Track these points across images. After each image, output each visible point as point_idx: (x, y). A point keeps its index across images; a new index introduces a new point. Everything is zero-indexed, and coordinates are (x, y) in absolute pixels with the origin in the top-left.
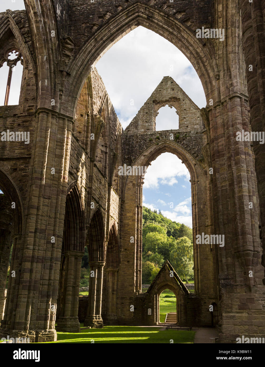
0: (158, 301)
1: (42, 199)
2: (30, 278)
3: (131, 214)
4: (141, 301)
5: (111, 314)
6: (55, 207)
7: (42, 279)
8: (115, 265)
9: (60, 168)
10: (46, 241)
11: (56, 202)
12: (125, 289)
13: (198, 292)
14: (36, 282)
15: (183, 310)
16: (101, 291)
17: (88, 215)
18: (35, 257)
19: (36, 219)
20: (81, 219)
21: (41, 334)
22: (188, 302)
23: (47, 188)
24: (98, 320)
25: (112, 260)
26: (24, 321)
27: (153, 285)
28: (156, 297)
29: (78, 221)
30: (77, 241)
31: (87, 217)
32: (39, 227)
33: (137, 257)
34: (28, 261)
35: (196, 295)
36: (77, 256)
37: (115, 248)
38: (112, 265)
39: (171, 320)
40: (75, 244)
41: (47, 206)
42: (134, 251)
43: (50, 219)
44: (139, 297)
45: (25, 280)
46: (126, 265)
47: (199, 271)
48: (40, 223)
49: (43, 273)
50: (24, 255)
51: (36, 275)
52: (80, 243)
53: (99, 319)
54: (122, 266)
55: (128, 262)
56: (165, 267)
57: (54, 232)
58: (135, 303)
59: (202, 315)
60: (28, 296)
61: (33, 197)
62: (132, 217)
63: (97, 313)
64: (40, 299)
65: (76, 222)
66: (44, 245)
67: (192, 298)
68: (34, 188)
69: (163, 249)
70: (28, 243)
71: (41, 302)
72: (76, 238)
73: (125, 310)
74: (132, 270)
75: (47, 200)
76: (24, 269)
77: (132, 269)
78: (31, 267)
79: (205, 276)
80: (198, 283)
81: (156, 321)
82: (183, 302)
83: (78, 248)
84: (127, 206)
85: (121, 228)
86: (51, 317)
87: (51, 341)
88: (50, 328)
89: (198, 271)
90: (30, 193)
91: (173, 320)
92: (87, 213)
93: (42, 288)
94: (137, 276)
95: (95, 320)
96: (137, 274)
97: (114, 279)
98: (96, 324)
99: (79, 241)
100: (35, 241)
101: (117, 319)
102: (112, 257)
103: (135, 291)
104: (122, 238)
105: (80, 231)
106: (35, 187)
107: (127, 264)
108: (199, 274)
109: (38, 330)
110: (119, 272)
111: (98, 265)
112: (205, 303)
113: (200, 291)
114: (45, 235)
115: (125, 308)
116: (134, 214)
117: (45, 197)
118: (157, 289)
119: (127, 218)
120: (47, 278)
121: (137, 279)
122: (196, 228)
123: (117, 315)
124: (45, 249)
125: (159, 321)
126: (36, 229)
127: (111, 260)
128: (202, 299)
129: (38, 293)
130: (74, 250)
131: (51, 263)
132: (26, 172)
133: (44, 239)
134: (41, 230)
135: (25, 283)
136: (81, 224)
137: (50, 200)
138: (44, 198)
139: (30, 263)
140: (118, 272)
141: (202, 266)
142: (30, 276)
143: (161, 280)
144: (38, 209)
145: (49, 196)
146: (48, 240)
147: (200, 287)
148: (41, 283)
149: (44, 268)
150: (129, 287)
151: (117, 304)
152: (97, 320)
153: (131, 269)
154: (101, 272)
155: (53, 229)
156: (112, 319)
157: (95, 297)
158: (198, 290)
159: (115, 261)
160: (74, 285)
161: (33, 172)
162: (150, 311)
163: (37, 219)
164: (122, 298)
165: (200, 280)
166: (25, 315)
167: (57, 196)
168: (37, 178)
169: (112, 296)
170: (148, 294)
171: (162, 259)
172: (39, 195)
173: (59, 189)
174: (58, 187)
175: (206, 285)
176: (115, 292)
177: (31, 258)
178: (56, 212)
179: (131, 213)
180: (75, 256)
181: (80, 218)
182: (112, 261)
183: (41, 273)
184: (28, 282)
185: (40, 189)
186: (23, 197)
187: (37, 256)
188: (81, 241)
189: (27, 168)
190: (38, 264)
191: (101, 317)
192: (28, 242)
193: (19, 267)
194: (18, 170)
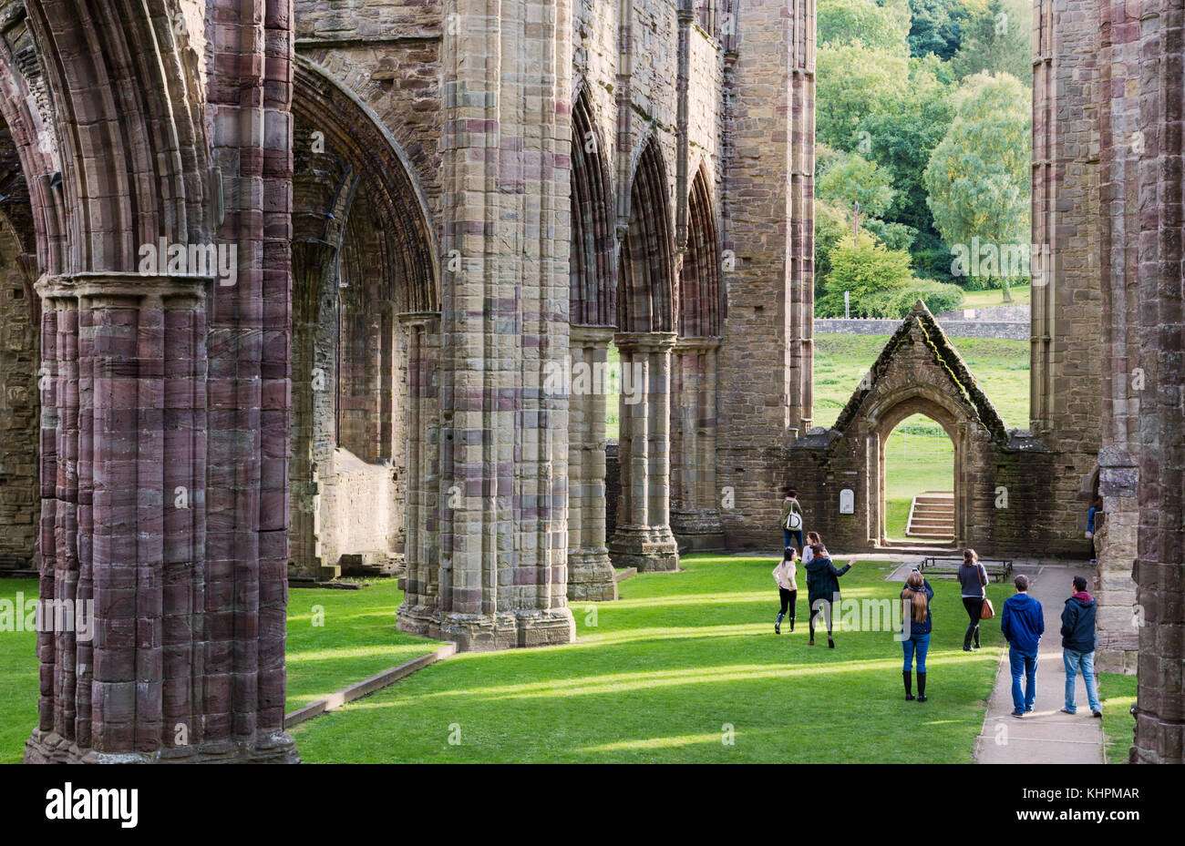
0: (882, 459)
1: (496, 198)
2: (485, 460)
3: (766, 112)
4: (811, 459)
5: (696, 511)
6: (538, 218)
7: (518, 458)
8: (706, 325)
9: (546, 75)
10: (519, 337)
11: (542, 201)
12: (748, 415)
13: (1042, 426)
14: (501, 470)
15: (979, 497)
16: (664, 440)
17: (622, 184)
18: (493, 393)
19: (485, 269)
20: (600, 207)
21: (532, 622)
22: (999, 467)
23: (511, 155)
24: (659, 543)
25: (695, 307)
26: (479, 587)
27: (861, 402)
28: (874, 444)
29: (589, 217)
30: (588, 289)
31: (618, 192)
32: (495, 295)
33: (794, 291)
34: (475, 408)
35: (1037, 437)
36: (590, 341)
37: (704, 261)
38: (695, 326)
39: (930, 523)
40: (581, 301)
41: (515, 217)
42: (781, 266)
43: (527, 263)
44: (805, 445)
45: (470, 466)
46: (749, 322)
47: (1052, 347)
48: (497, 280)
49: (519, 442)
50: (456, 387)
51: (502, 451)
52: (598, 295)
53: (663, 538)
54: (734, 328)
55: (759, 309)
56: (912, 330)
57: (542, 307)
58: (787, 469)
59: (1054, 513)
60: (484, 515)
61: (467, 193)
62: (771, 122)
63: (656, 517)
64: (518, 522)
65: (582, 220)
66: (516, 351)
67: (1019, 451)
68: (468, 162)
69: (893, 134)
70: (469, 351)
71: (521, 530)
72: (583, 277)
73: (752, 494)
74: (776, 341)
75: (512, 198)
76: (466, 432)
77: (776, 337)
78: (484, 426)
79: (1076, 366)
80: (1046, 394)
81: (874, 536)
82: (980, 464)
83: (594, 315)
84: (748, 76)
85: (724, 171)
86: (556, 570)
87: (561, 643)
88: (556, 604)
89: (1047, 343)
90: (454, 175)
91: (937, 523)
92: (619, 178)
93: (521, 487)
94: (793, 367)
95: (650, 543)
96: (794, 356)
97: (704, 378)
98: (652, 556)
99: (593, 288)
100: (488, 343)
101: (722, 527)
102: (694, 292)
103: (787, 422)
104: (732, 215)
105: (597, 251)
106: (473, 159)
107: (753, 317)
108: (1052, 356)
109: (521, 613)
110: (723, 349)
111: (652, 347)
112: (1071, 468)
113: (1051, 424)
114: (516, 317)
115: (751, 488)
116: (778, 109)
117: (507, 188)
118: (877, 417)
119: (748, 127)
120: (534, 455)
121: (795, 375)
122: (1048, 166)
123: (717, 514)
124: (519, 364)
125: (882, 533)
126: (488, 303)
127: (691, 305)
128: (1058, 454)
129: (510, 503)
130: (581, 322)
131: (541, 407)
132: (427, 94)
133: (516, 331)
134: (503, 302)
135: (472, 477)
136: (598, 226)
137: (521, 196)
138: (503, 191)
139: (480, 414)
140: (717, 349)
141: (1063, 326)
142: (484, 455)
143: (892, 381)
144: (487, 233)
145: (518, 184)
146: (526, 334)
147: (1051, 408)
148: (518, 473)
149: (522, 425)
150: (764, 407)
151: (718, 471)
152: (656, 544)
153: (771, 337)
154: (664, 372)
155: (538, 297)
156: (702, 530)
157: (646, 462)
158: (1046, 419)
159: (706, 308)
160: (587, 445)
161: (460, 101)
162: (847, 500)
163: (487, 266)
164: (738, 451)
165: (1052, 380)
166: (480, 570)
167: (542, 178)
168: (473, 125)
169: (697, 444)
170: (840, 434)
171: (885, 188)
172: (486, 185)
173: (546, 153)
174: (544, 147)
175: (1077, 402)
176: (708, 430)
177: (481, 398)
178: (545, 236)
179: (767, 108)
180: (585, 342)
181: (597, 204)
182: (695, 311)
183: (515, 442)
184: (481, 473)
185: (486, 161)
186: (426, 183)
187: (500, 390)
188: (602, 288)
189: (428, 79)
190: (502, 413)
191: (669, 533)
192: (469, 346)
193: (445, 425)
194: (398, 82)
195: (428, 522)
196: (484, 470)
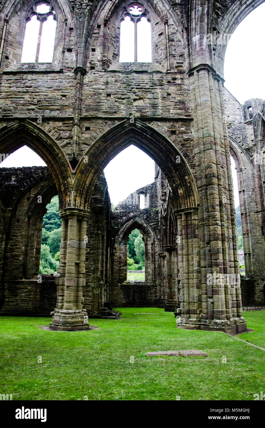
7: (230, 260)
26: (224, 309)
34: (218, 239)
45: (218, 261)
49: (229, 254)
70: (217, 218)
71: (232, 287)
76: (218, 248)
78: (222, 247)
100: (221, 216)
126: (220, 202)
132: (188, 136)
135: (221, 265)
139: (221, 242)
142: (223, 258)
144: (218, 178)
149: (230, 248)
163: (220, 189)
166: (225, 302)
168: (212, 142)
177: (221, 236)
185: (216, 155)
186: (190, 163)
189: (188, 131)
193: (207, 246)
194: (177, 132)
195: (197, 285)
196: (224, 263)
